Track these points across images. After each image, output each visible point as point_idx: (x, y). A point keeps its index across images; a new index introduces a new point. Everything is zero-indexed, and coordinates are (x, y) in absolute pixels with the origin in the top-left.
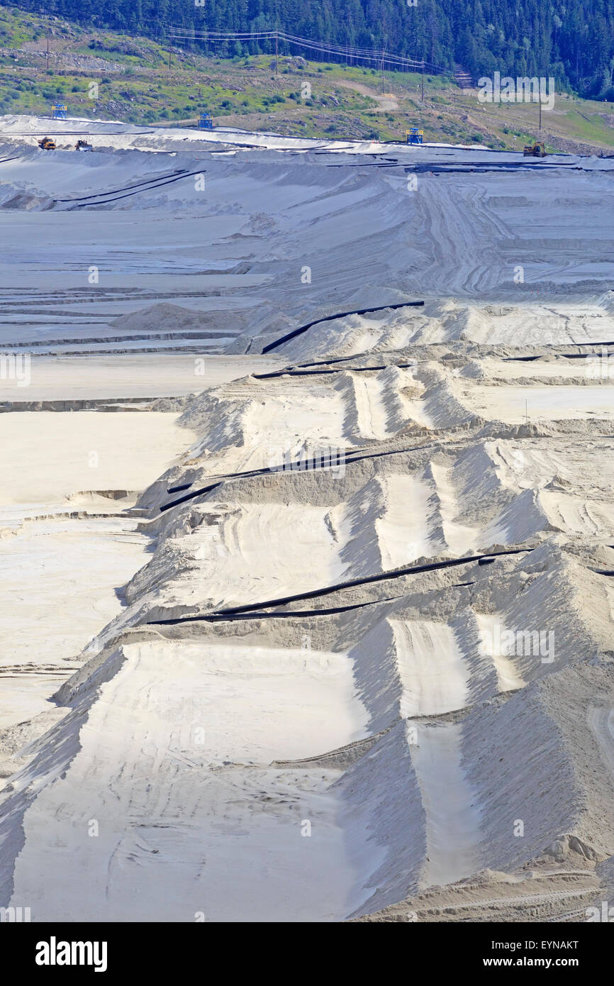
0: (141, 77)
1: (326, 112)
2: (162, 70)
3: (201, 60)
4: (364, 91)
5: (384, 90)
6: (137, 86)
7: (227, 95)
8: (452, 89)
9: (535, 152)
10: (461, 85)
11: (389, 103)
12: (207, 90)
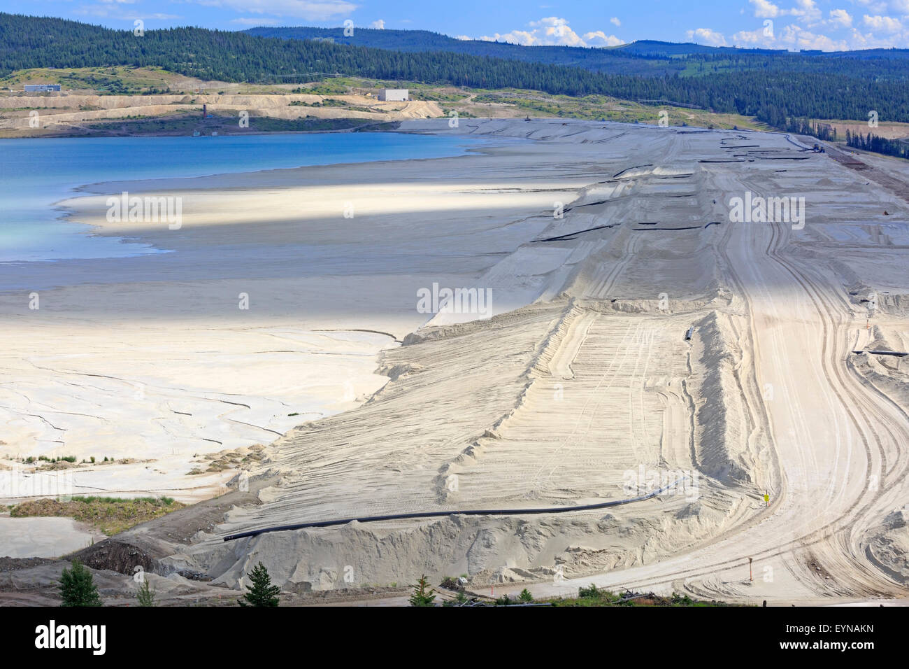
0: (631, 111)
1: (675, 119)
2: (637, 109)
3: (647, 107)
4: (687, 114)
5: (691, 113)
6: (629, 113)
7: (652, 115)
8: (709, 114)
9: (711, 128)
10: (711, 112)
11: (692, 117)
12: (647, 114)
